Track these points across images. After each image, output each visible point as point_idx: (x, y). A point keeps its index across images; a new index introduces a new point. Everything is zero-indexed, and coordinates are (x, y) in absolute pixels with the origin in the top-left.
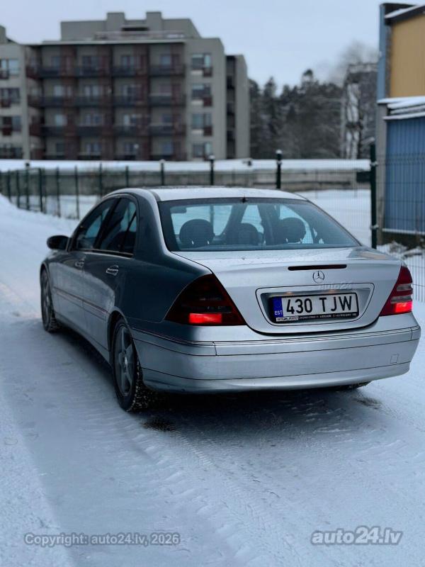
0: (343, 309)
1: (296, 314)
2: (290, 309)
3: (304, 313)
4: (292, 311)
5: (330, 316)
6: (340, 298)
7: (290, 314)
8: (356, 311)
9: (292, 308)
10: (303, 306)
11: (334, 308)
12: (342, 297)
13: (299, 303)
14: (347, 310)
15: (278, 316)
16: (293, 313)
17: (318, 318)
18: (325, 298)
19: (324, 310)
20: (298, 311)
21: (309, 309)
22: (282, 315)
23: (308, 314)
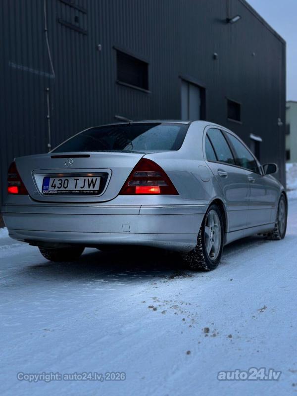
2: (54, 185)
3: (62, 189)
4: (55, 187)
5: (79, 192)
7: (53, 189)
8: (98, 189)
10: (63, 184)
11: (82, 186)
12: (90, 179)
13: (60, 182)
14: (91, 188)
15: (45, 189)
17: (71, 193)
18: (78, 179)
19: (76, 188)
20: (58, 187)
21: (66, 186)
22: (47, 189)
23: (65, 189)
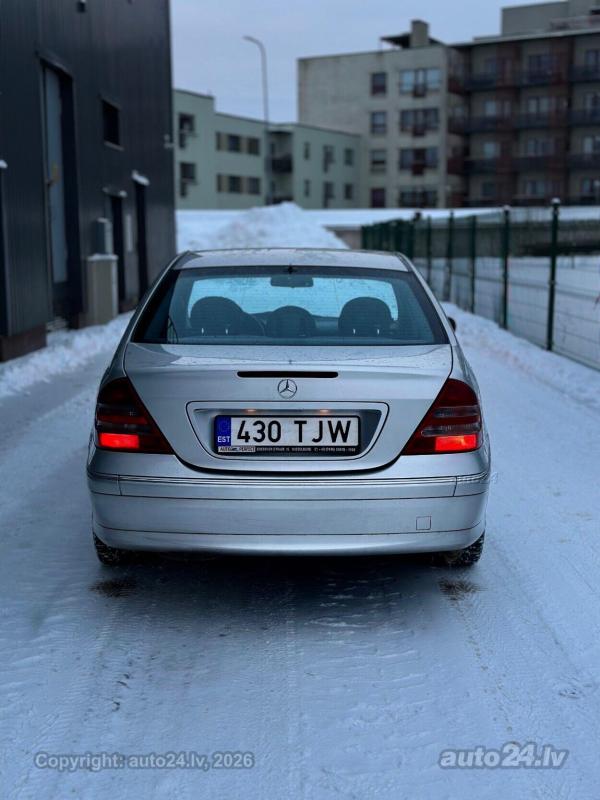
0: (334, 440)
1: (252, 442)
2: (243, 434)
3: (267, 442)
4: (247, 438)
5: (309, 449)
6: (330, 423)
7: (242, 442)
8: (356, 444)
9: (247, 433)
10: (266, 432)
11: (317, 438)
12: (334, 422)
13: (259, 427)
14: (339, 442)
15: (222, 444)
16: (247, 441)
17: (289, 451)
18: (305, 422)
19: (300, 440)
20: (255, 439)
21: (274, 436)
22: (228, 444)
23: (273, 444)
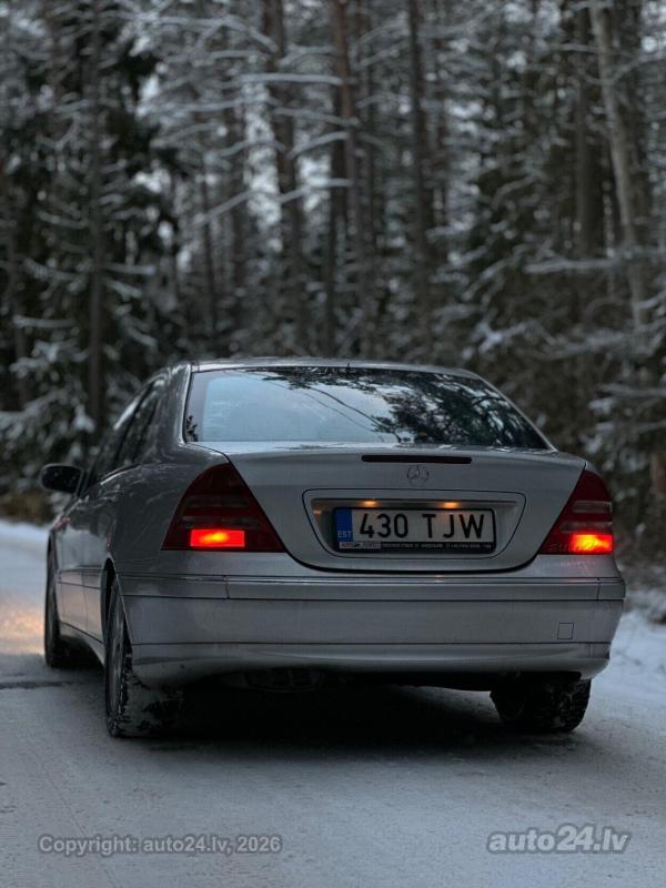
0: (467, 535)
1: (376, 538)
2: (366, 529)
3: (393, 538)
4: (371, 532)
5: (441, 546)
6: (461, 517)
7: (366, 537)
8: (491, 540)
9: (370, 527)
10: (392, 525)
11: (449, 532)
12: (467, 516)
13: (384, 520)
14: (473, 537)
15: (342, 539)
16: (371, 536)
17: (418, 548)
18: (434, 516)
19: (430, 536)
20: (380, 534)
21: (401, 531)
22: (350, 539)
23: (400, 540)
